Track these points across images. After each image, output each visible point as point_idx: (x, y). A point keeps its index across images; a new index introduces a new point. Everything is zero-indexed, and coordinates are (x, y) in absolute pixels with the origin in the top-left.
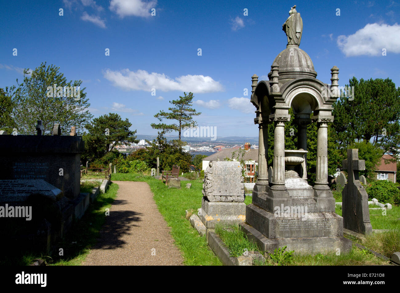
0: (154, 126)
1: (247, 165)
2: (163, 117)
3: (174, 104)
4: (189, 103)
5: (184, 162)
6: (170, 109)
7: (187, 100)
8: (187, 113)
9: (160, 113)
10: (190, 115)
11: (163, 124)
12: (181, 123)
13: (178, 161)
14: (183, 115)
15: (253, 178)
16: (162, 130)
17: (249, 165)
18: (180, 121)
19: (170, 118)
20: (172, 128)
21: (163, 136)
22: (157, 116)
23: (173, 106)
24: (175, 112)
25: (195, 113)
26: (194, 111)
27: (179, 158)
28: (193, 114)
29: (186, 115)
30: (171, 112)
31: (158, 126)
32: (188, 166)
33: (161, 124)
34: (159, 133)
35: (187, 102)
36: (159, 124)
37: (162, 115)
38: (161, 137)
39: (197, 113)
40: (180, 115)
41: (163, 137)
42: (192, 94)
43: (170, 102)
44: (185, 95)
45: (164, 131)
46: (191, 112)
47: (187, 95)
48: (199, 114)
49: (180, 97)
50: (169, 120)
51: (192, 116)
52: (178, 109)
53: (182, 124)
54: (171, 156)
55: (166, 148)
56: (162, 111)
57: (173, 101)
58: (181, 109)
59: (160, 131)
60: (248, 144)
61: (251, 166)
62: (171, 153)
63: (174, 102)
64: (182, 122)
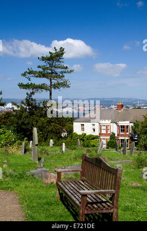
0: (21, 86)
1: (121, 126)
2: (31, 75)
3: (43, 60)
4: (60, 60)
5: (57, 125)
6: (39, 67)
7: (57, 56)
8: (58, 71)
9: (28, 71)
10: (62, 72)
11: (31, 84)
12: (51, 83)
13: (50, 124)
14: (53, 73)
15: (127, 140)
16: (31, 91)
17: (124, 126)
18: (51, 80)
19: (40, 77)
20: (42, 88)
21: (32, 97)
22: (24, 75)
23: (43, 63)
24: (44, 69)
25: (66, 70)
26: (66, 68)
27: (51, 121)
28: (65, 72)
29: (56, 73)
30: (41, 70)
31: (26, 85)
32: (60, 129)
33: (29, 84)
34: (27, 94)
35: (58, 58)
36: (27, 83)
37: (30, 73)
38: (29, 99)
39: (69, 70)
40: (50, 73)
41: (32, 99)
42: (64, 49)
43: (39, 58)
44: (56, 50)
45: (33, 92)
46: (63, 70)
47: (57, 51)
48: (72, 71)
49: (50, 53)
50: (39, 79)
51: (64, 74)
52: (48, 66)
53: (53, 83)
54: (41, 119)
55: (36, 110)
56: (30, 69)
57: (43, 57)
58: (51, 66)
59: (29, 91)
60: (120, 104)
61: (126, 127)
62: (41, 116)
63: (43, 59)
64: (53, 81)
